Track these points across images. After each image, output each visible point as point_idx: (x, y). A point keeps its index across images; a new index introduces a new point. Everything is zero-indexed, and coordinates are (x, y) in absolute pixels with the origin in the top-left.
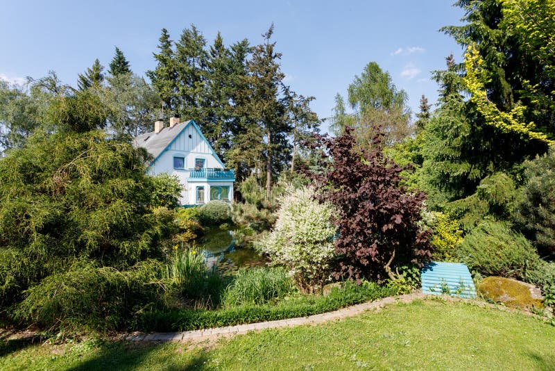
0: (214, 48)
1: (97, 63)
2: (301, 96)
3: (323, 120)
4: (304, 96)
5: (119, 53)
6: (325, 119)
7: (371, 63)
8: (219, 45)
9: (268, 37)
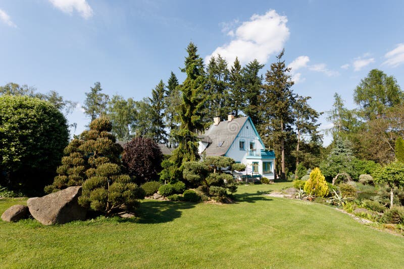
0: (234, 68)
1: (161, 82)
2: (301, 97)
3: (321, 114)
4: (303, 96)
5: (173, 74)
6: (323, 113)
7: (374, 70)
8: (237, 65)
9: (280, 58)
